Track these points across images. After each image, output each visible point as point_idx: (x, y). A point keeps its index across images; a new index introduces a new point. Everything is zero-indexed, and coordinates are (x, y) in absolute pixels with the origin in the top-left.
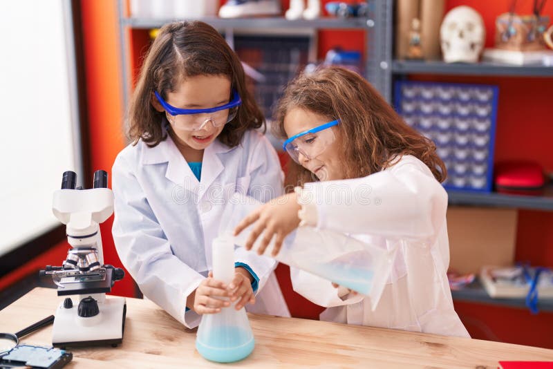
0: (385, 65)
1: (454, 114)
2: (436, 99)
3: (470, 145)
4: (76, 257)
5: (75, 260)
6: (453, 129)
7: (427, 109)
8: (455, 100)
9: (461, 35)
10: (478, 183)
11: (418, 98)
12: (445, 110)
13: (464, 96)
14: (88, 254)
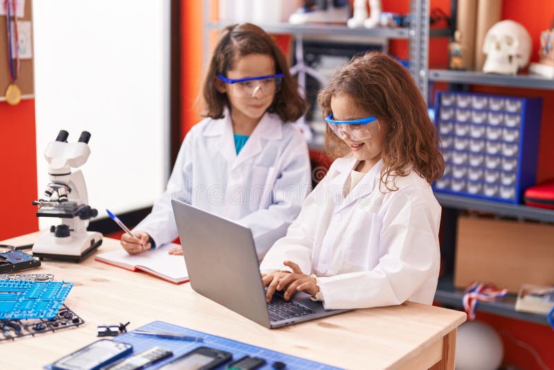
0: (423, 73)
1: (485, 124)
2: (469, 108)
3: (499, 155)
4: (52, 189)
5: (51, 191)
6: (484, 139)
7: (461, 117)
8: (486, 110)
9: (498, 47)
10: (507, 194)
11: (454, 106)
12: (478, 119)
13: (495, 106)
14: (59, 188)
